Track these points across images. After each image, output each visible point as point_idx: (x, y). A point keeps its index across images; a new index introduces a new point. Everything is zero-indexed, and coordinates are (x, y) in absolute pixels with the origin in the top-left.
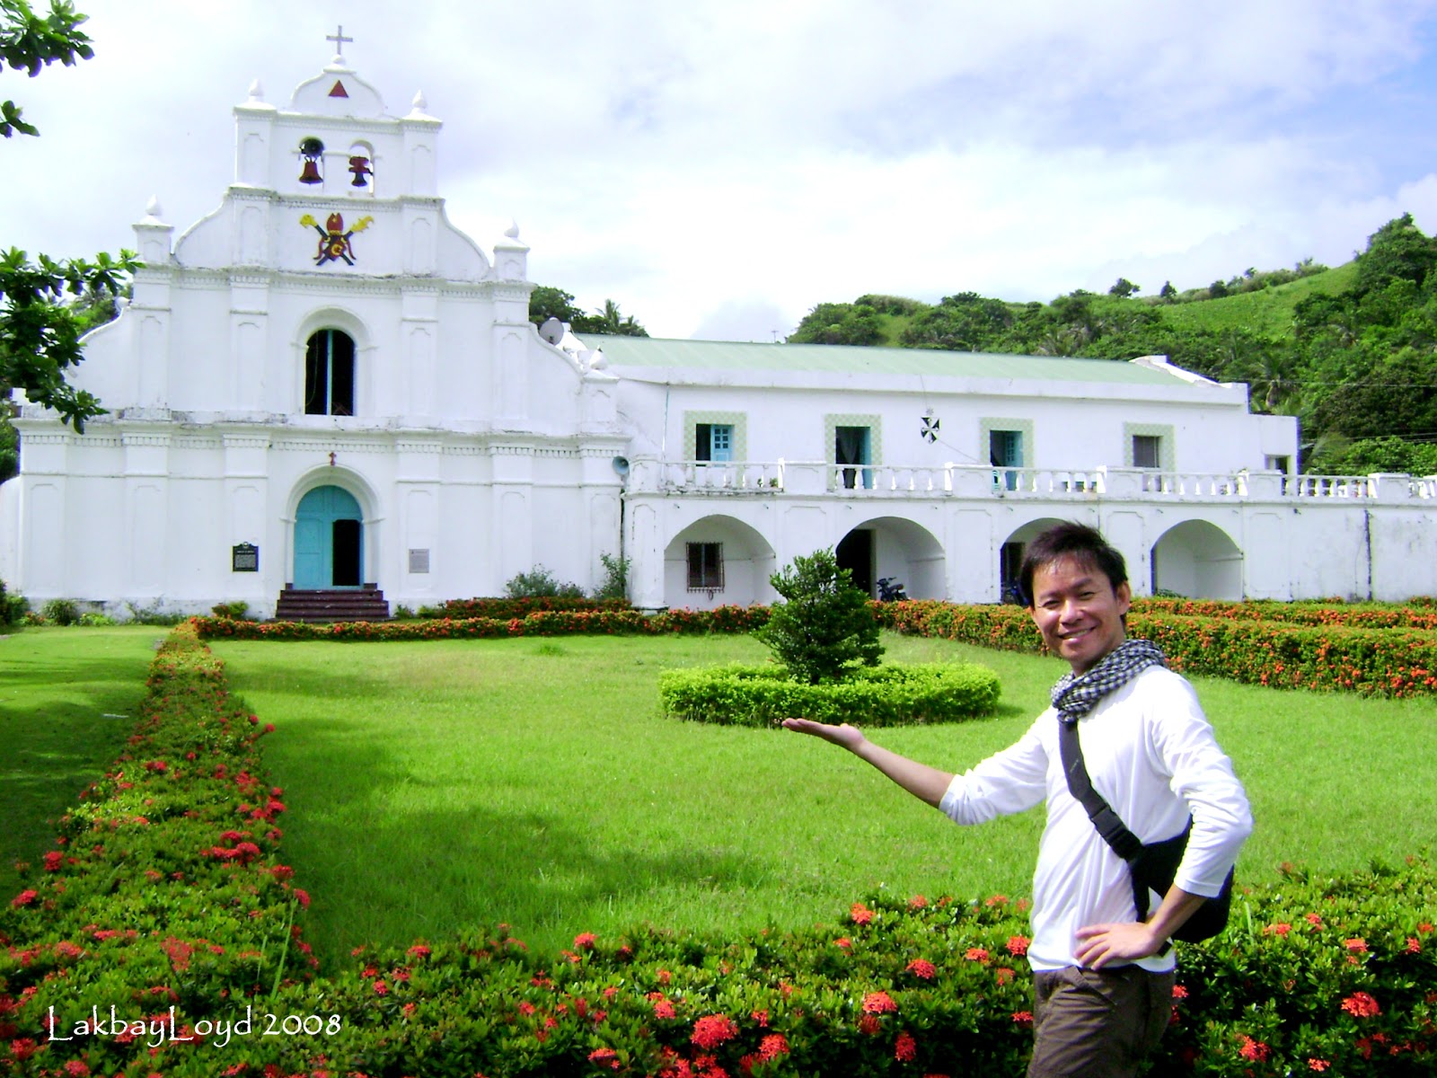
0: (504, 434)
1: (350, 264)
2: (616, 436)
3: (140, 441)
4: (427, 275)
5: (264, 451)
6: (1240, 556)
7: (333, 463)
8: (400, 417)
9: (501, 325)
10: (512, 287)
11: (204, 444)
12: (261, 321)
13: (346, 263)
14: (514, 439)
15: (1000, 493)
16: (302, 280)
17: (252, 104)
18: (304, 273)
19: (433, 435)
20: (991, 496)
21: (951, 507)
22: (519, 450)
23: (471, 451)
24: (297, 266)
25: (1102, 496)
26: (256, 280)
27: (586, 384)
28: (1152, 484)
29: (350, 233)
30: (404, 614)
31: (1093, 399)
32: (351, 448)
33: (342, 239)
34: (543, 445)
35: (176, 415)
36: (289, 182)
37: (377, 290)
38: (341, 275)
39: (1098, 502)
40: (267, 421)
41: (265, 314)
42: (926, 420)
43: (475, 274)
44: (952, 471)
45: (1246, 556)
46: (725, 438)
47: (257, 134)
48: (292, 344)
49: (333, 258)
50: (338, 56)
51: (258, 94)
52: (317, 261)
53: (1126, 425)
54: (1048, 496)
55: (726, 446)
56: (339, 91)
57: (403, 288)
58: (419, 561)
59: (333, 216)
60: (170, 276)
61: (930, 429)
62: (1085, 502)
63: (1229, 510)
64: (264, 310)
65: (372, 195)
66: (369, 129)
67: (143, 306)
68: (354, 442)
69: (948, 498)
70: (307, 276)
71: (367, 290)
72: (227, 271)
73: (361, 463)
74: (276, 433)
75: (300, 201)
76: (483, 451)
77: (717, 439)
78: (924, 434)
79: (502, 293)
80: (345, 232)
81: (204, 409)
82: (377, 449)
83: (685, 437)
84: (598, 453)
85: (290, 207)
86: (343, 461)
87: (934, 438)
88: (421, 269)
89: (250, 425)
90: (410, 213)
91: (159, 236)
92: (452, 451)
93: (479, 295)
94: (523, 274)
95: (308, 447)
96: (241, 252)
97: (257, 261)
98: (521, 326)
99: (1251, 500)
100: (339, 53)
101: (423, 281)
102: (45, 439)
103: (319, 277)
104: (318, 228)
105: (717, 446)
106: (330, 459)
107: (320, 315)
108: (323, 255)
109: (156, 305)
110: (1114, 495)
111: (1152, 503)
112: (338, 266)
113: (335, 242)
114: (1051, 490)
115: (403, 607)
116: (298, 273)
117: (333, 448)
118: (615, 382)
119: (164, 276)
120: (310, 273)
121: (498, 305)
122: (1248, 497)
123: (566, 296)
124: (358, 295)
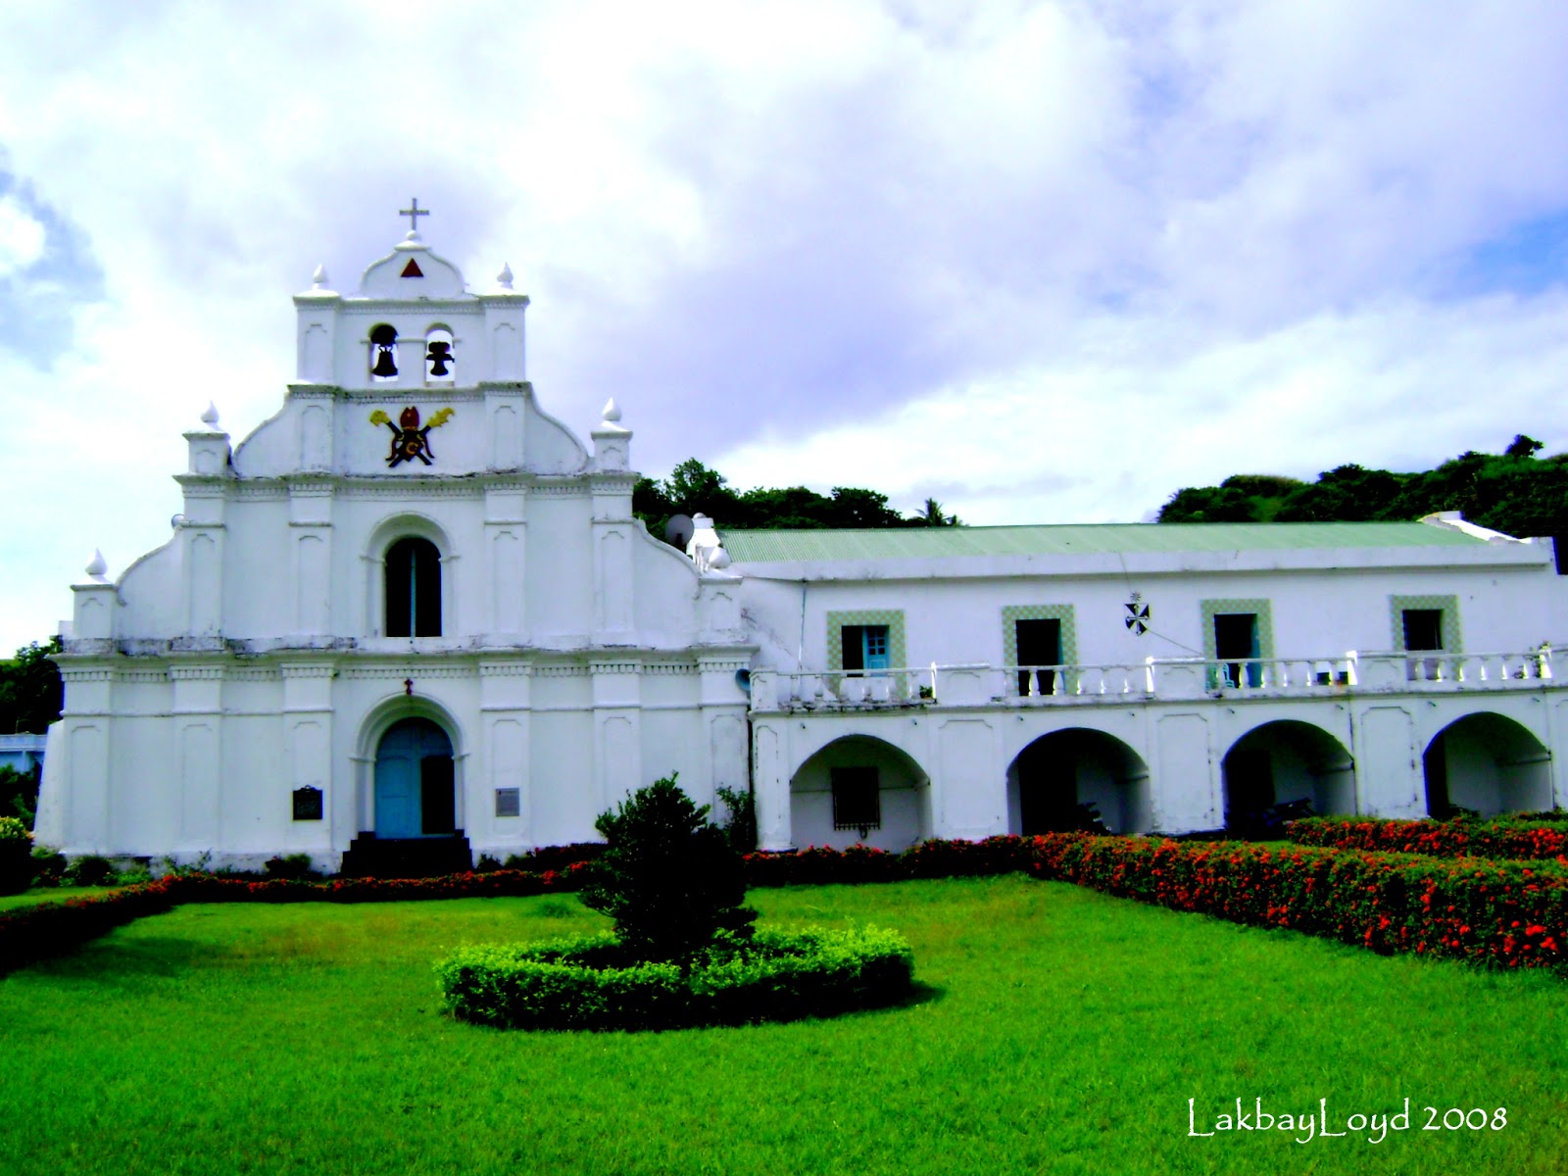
0: (603, 649)
1: (428, 463)
2: (738, 645)
3: (190, 675)
4: (513, 471)
5: (327, 682)
6: (1547, 756)
7: (409, 691)
8: (483, 636)
9: (599, 523)
10: (612, 478)
11: (264, 675)
12: (325, 533)
13: (422, 463)
14: (616, 655)
15: (1217, 691)
16: (373, 484)
17: (316, 292)
18: (373, 477)
19: (520, 654)
20: (1206, 696)
21: (1153, 714)
22: (622, 667)
23: (569, 672)
24: (367, 468)
25: (1353, 689)
26: (318, 487)
27: (703, 587)
28: (1420, 670)
29: (428, 429)
30: (489, 863)
31: (1346, 569)
32: (430, 673)
33: (418, 436)
34: (651, 660)
35: (230, 644)
36: (357, 376)
37: (457, 492)
38: (415, 477)
39: (1348, 697)
40: (331, 646)
41: (329, 525)
42: (1131, 607)
43: (571, 466)
44: (1153, 667)
45: (1556, 755)
46: (881, 642)
47: (319, 325)
48: (363, 558)
49: (409, 458)
50: (412, 232)
51: (322, 281)
52: (390, 463)
53: (1394, 599)
54: (1280, 692)
55: (882, 651)
56: (412, 271)
57: (486, 487)
58: (507, 803)
59: (407, 410)
60: (223, 488)
61: (1138, 618)
62: (1331, 698)
63: (1527, 698)
64: (326, 520)
65: (452, 383)
66: (448, 310)
67: (193, 523)
68: (433, 667)
69: (1148, 701)
70: (376, 480)
71: (446, 491)
72: (285, 479)
73: (441, 690)
74: (343, 659)
75: (370, 396)
76: (583, 671)
77: (871, 643)
78: (1129, 624)
79: (600, 486)
80: (421, 427)
81: (263, 635)
82: (459, 673)
83: (830, 642)
84: (717, 666)
85: (359, 403)
86: (421, 688)
87: (1142, 629)
88: (504, 463)
89: (310, 651)
90: (493, 401)
91: (211, 445)
92: (547, 672)
93: (576, 490)
94: (625, 462)
95: (380, 674)
96: (302, 457)
97: (320, 466)
98: (622, 522)
99: (1557, 683)
100: (414, 227)
101: (505, 478)
102: (87, 676)
103: (390, 480)
104: (391, 425)
105: (872, 652)
106: (405, 688)
107: (395, 522)
108: (397, 456)
109: (207, 522)
110: (1369, 687)
111: (1421, 694)
112: (414, 467)
113: (410, 439)
114: (1285, 685)
115: (488, 857)
116: (366, 477)
117: (408, 674)
118: (738, 582)
119: (217, 488)
120: (381, 476)
121: (597, 499)
122: (1552, 680)
123: (878, 496)
124: (436, 498)
